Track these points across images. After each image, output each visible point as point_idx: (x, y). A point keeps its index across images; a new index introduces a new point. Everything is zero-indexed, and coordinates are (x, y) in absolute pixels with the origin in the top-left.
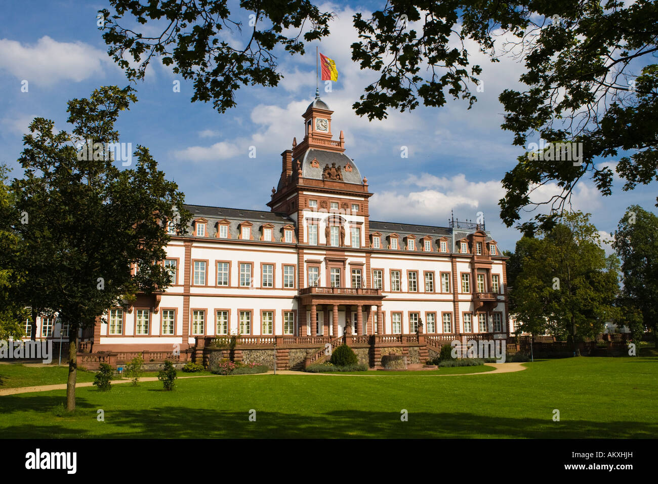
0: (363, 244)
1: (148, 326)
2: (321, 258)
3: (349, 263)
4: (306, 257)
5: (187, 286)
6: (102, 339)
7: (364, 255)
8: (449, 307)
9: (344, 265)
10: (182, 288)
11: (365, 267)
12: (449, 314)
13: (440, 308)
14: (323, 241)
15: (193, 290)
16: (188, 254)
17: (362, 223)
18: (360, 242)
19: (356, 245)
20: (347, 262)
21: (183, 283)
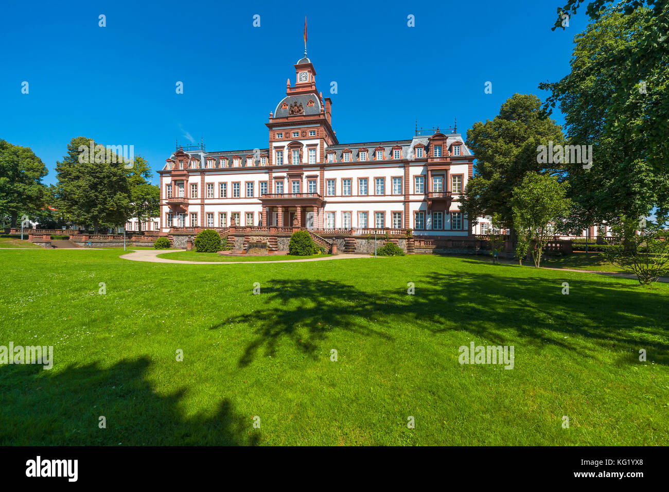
0: (318, 161)
2: (285, 174)
3: (306, 176)
4: (274, 175)
5: (203, 199)
7: (319, 168)
8: (400, 207)
9: (302, 178)
10: (200, 201)
11: (319, 178)
12: (400, 213)
13: (389, 208)
14: (286, 161)
15: (206, 201)
17: (317, 144)
18: (316, 159)
19: (312, 162)
20: (304, 176)
21: (200, 198)
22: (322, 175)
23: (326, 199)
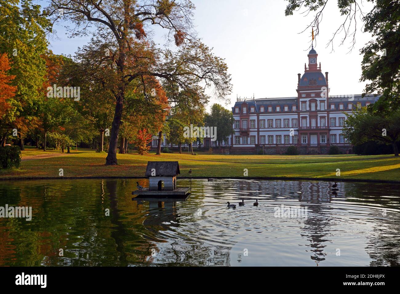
1: (247, 140)
2: (307, 115)
4: (301, 116)
5: (258, 128)
6: (234, 145)
7: (326, 113)
10: (257, 129)
14: (308, 109)
15: (260, 130)
16: (258, 118)
17: (325, 100)
18: (325, 108)
19: (323, 109)
20: (318, 116)
21: (257, 128)
22: (328, 116)
23: (331, 128)
